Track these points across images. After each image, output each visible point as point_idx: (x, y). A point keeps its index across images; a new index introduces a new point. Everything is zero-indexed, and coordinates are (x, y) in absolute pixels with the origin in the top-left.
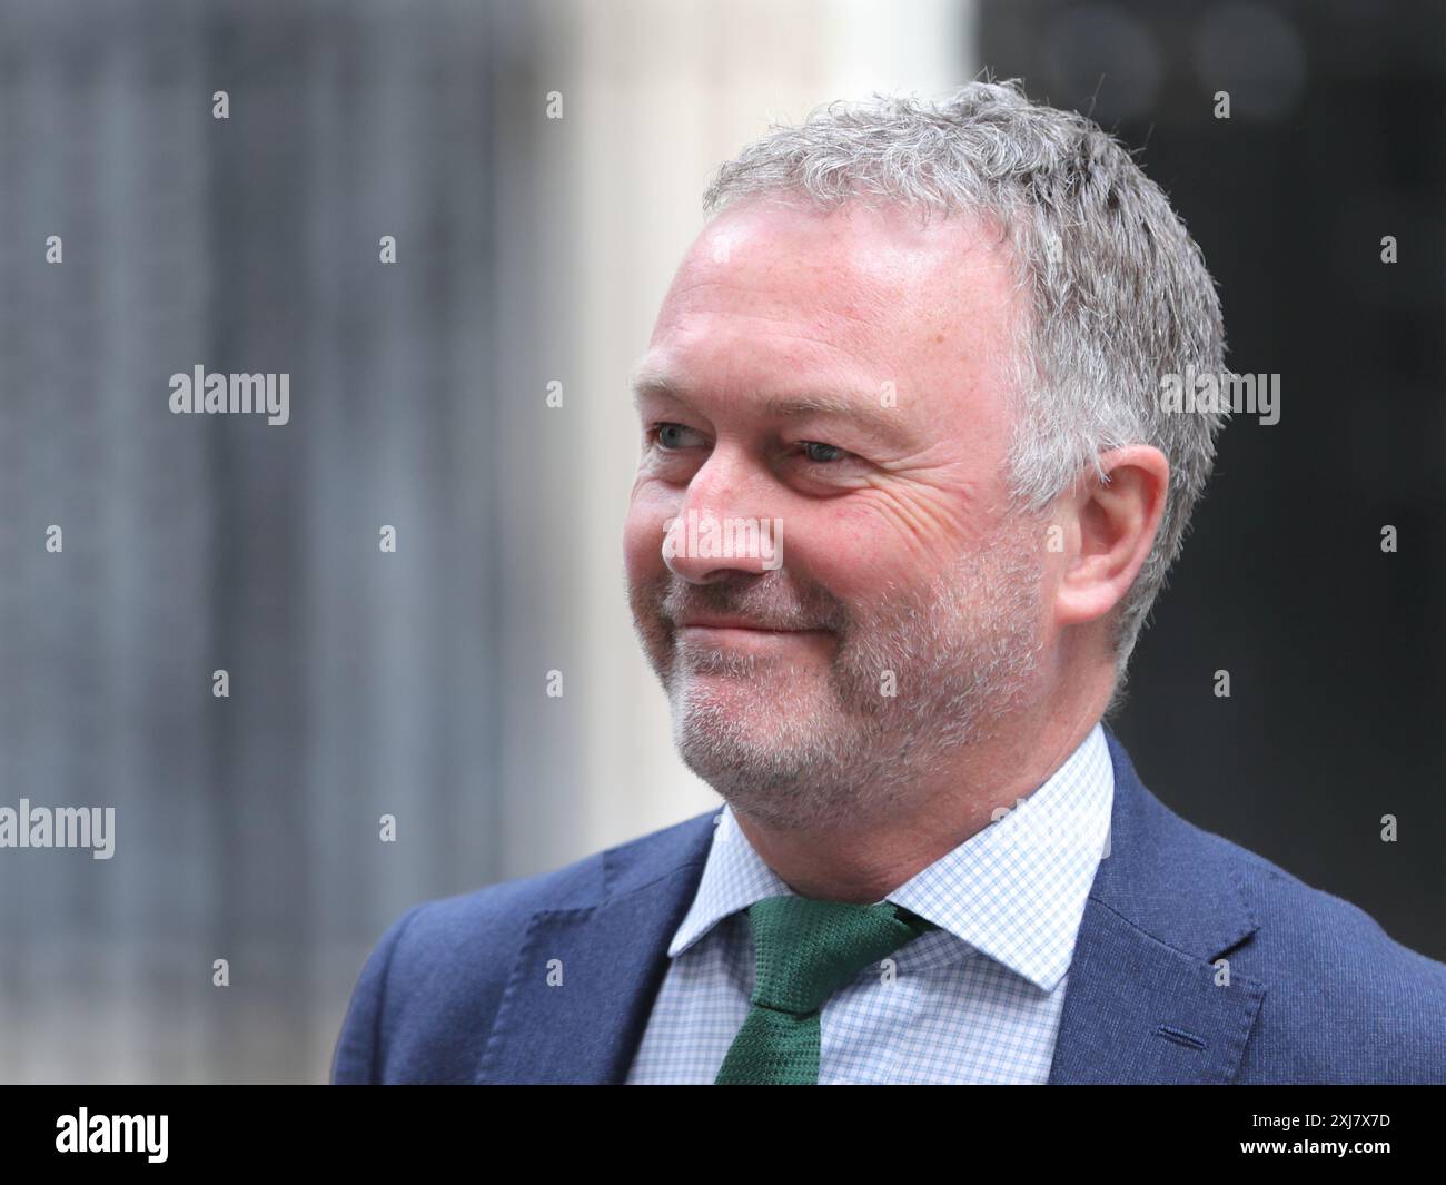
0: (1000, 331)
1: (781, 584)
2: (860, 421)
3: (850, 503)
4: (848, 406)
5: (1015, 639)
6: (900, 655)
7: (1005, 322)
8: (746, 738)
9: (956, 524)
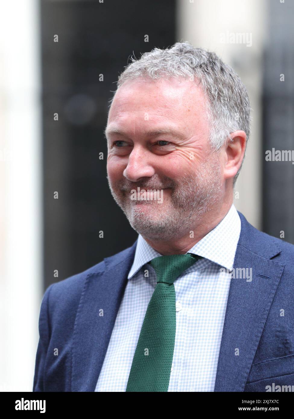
0: (203, 106)
1: (157, 178)
2: (173, 134)
3: (172, 155)
4: (169, 131)
5: (216, 184)
6: (189, 191)
7: (204, 104)
8: (151, 219)
9: (199, 156)
